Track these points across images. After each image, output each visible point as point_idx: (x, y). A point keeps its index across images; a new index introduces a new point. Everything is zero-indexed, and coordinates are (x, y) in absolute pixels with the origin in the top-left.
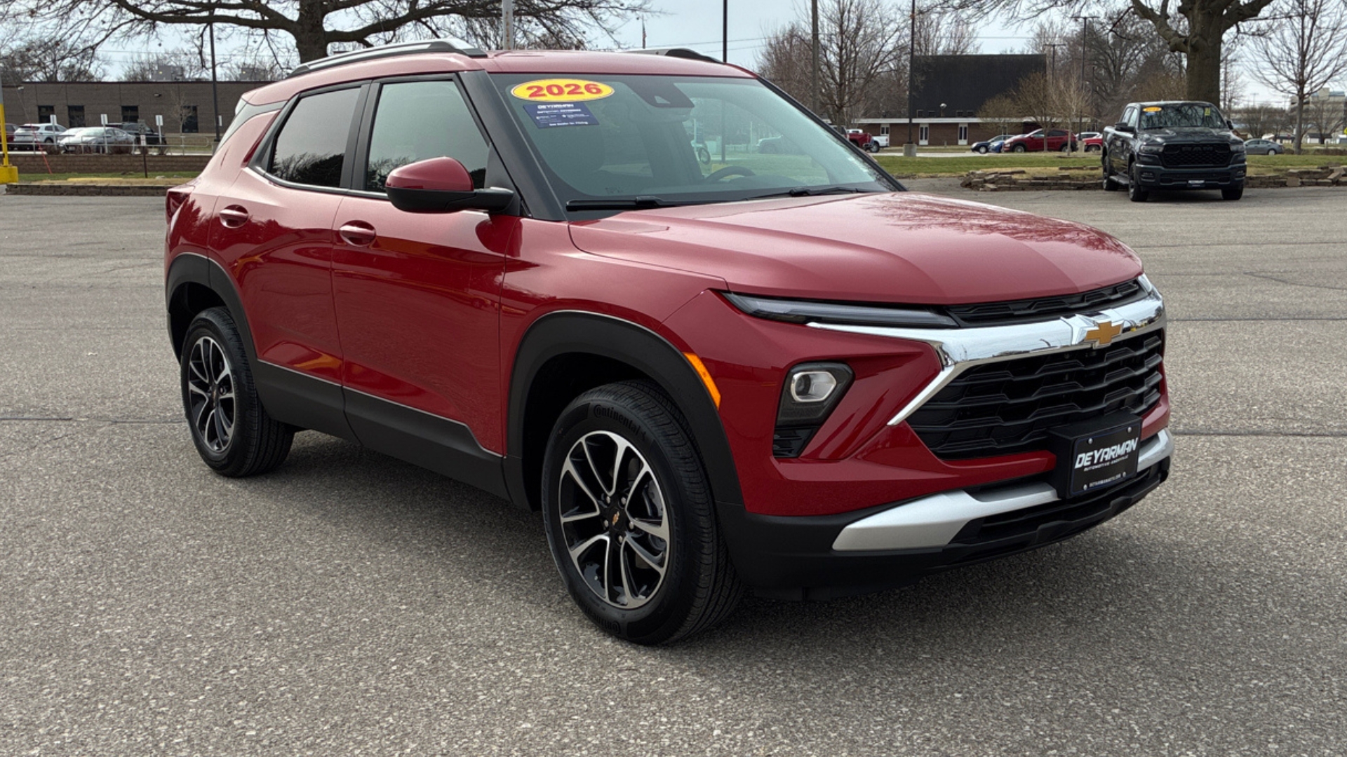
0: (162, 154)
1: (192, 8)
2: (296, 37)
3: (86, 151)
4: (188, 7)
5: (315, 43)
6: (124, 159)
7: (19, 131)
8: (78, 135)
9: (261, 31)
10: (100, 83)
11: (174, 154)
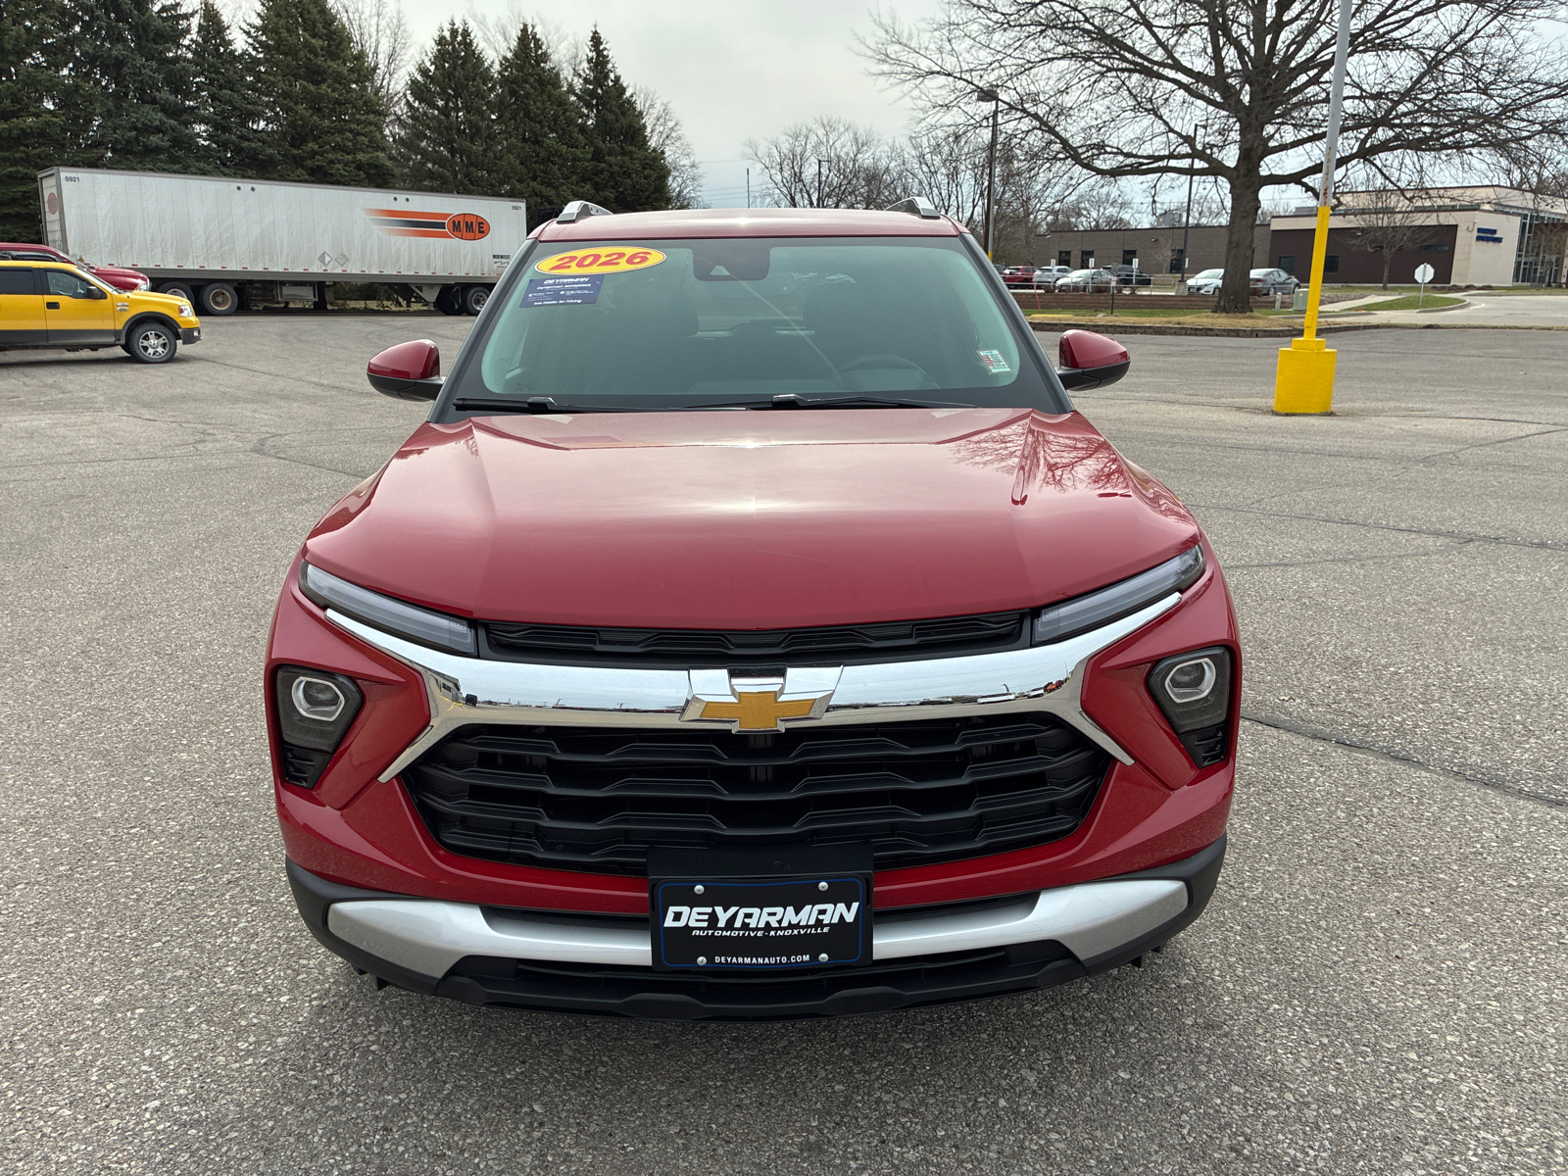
0: (1133, 293)
1: (1145, 161)
2: (1231, 183)
3: (1074, 290)
4: (1141, 160)
5: (1249, 187)
6: (1102, 297)
7: (1038, 272)
8: (1076, 276)
9: (1211, 178)
10: (1136, 229)
11: (1144, 293)
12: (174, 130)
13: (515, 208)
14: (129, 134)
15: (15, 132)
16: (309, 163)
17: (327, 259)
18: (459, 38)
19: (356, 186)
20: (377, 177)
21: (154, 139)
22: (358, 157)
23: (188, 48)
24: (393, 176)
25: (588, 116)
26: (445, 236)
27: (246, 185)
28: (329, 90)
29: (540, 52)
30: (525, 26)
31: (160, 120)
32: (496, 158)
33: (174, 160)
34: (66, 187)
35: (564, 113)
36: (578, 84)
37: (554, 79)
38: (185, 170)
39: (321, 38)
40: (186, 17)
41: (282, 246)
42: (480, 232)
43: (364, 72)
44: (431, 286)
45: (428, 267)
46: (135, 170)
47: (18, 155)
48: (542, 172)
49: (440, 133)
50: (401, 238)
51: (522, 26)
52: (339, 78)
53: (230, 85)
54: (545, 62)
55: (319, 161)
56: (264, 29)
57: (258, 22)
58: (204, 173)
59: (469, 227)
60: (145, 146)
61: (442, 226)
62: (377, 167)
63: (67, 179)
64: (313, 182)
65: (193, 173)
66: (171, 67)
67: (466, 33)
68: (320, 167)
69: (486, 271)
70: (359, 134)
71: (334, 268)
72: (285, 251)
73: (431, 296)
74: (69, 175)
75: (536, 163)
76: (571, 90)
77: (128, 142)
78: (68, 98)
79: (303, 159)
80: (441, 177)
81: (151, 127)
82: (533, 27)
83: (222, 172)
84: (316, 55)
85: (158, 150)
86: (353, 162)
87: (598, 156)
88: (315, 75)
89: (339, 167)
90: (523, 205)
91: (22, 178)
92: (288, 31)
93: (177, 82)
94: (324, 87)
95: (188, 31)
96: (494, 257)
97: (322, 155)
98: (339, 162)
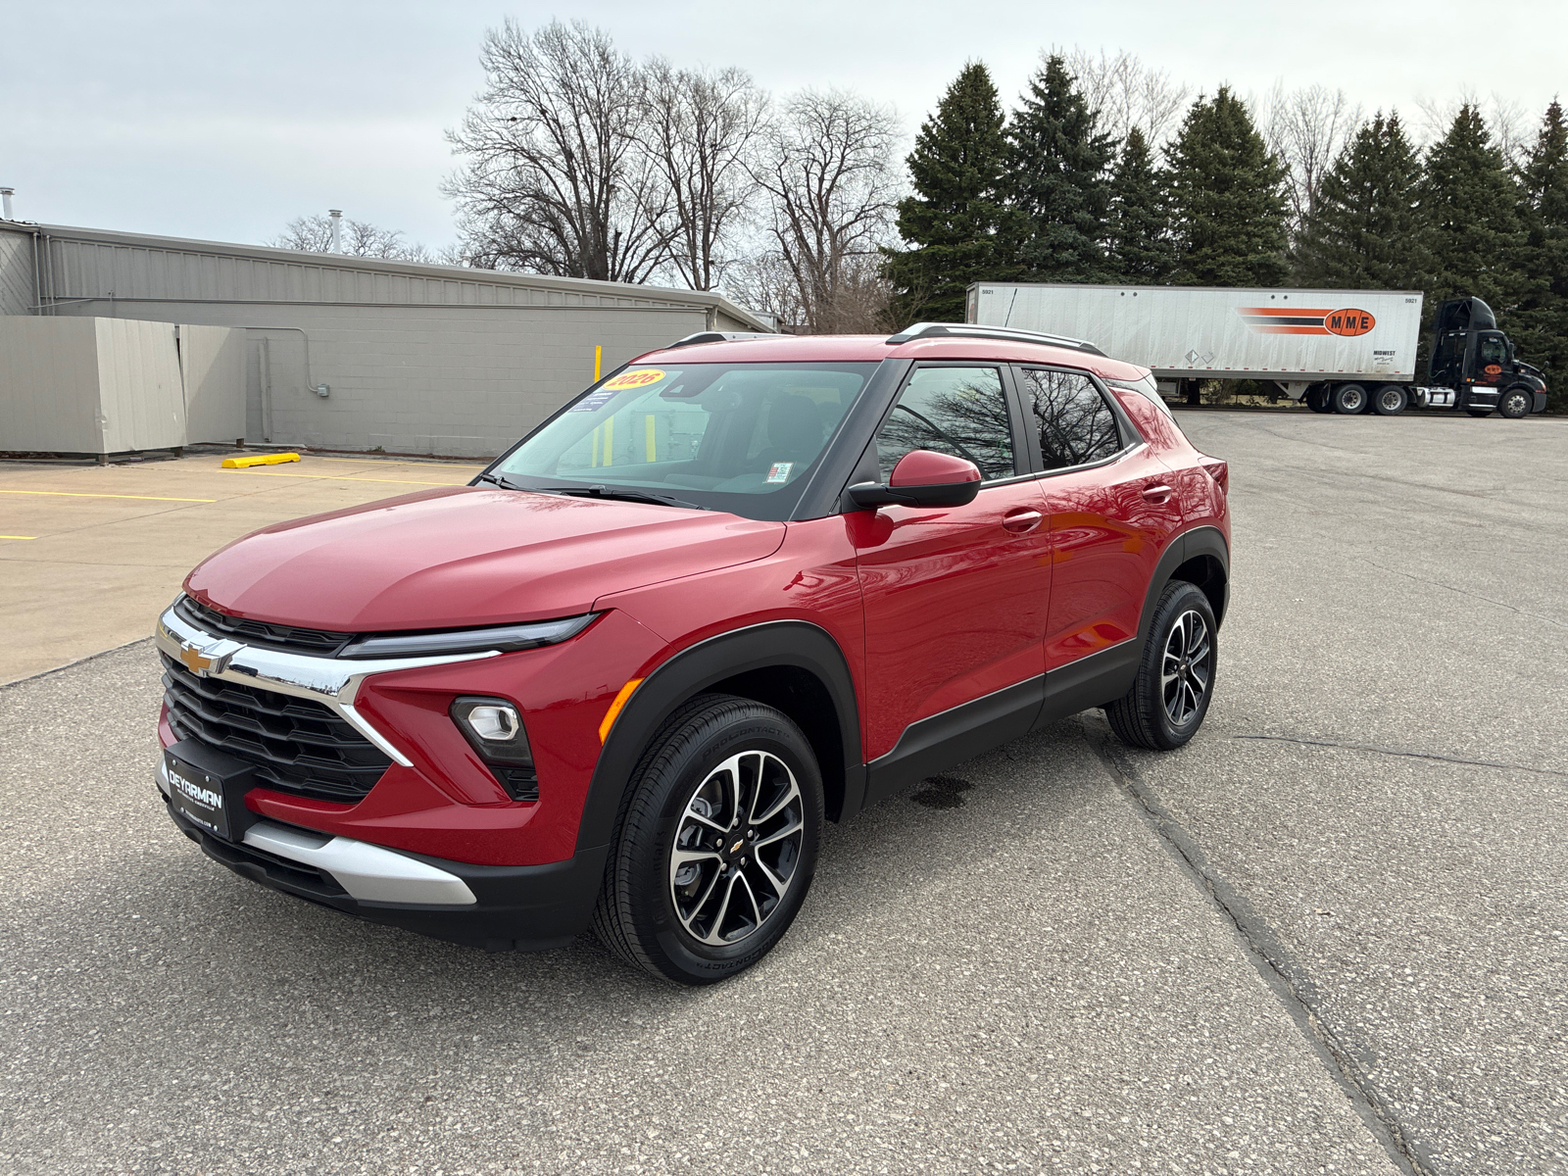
12: (1084, 246)
13: (1409, 301)
14: (1046, 251)
15: (959, 254)
16: (1200, 267)
17: (1194, 356)
18: (1385, 129)
19: (1242, 286)
20: (1268, 277)
21: (1065, 255)
22: (1249, 258)
23: (1111, 171)
24: (1286, 274)
25: (1532, 196)
26: (1323, 332)
27: (1129, 291)
28: (1232, 197)
29: (1479, 133)
30: (1466, 106)
31: (1074, 237)
32: (1404, 249)
33: (1079, 272)
34: (982, 297)
35: (1498, 195)
36: (1523, 161)
37: (1495, 159)
38: (1087, 281)
39: (1233, 148)
40: (1113, 144)
41: (1153, 345)
42: (1362, 327)
43: (1273, 173)
44: (1298, 383)
45: (1298, 363)
46: (1046, 282)
47: (957, 273)
48: (1462, 260)
49: (1345, 228)
50: (1273, 335)
51: (1462, 108)
52: (1244, 185)
53: (1141, 202)
54: (1484, 143)
55: (1210, 264)
56: (1182, 147)
57: (1179, 141)
58: (1102, 282)
59: (1351, 322)
60: (1058, 261)
61: (1320, 322)
62: (1268, 266)
63: (984, 292)
64: (1201, 285)
65: (1094, 283)
66: (1093, 190)
67: (1394, 123)
68: (1212, 270)
69: (1363, 368)
70: (1255, 236)
71: (1199, 365)
72: (1155, 350)
73: (1296, 392)
74: (986, 288)
75: (1453, 251)
76: (1516, 170)
77: (1045, 258)
78: (1006, 223)
79: (1196, 264)
80: (1338, 273)
81: (1066, 244)
82: (1475, 107)
83: (1119, 280)
84: (1224, 166)
85: (1068, 264)
86: (1243, 263)
87: (1536, 239)
88: (1223, 184)
89: (1228, 268)
90: (1419, 298)
91: (958, 292)
92: (1203, 145)
93: (1096, 202)
94: (1227, 194)
95: (1114, 156)
96: (1376, 353)
97: (1213, 259)
98: (1230, 263)
